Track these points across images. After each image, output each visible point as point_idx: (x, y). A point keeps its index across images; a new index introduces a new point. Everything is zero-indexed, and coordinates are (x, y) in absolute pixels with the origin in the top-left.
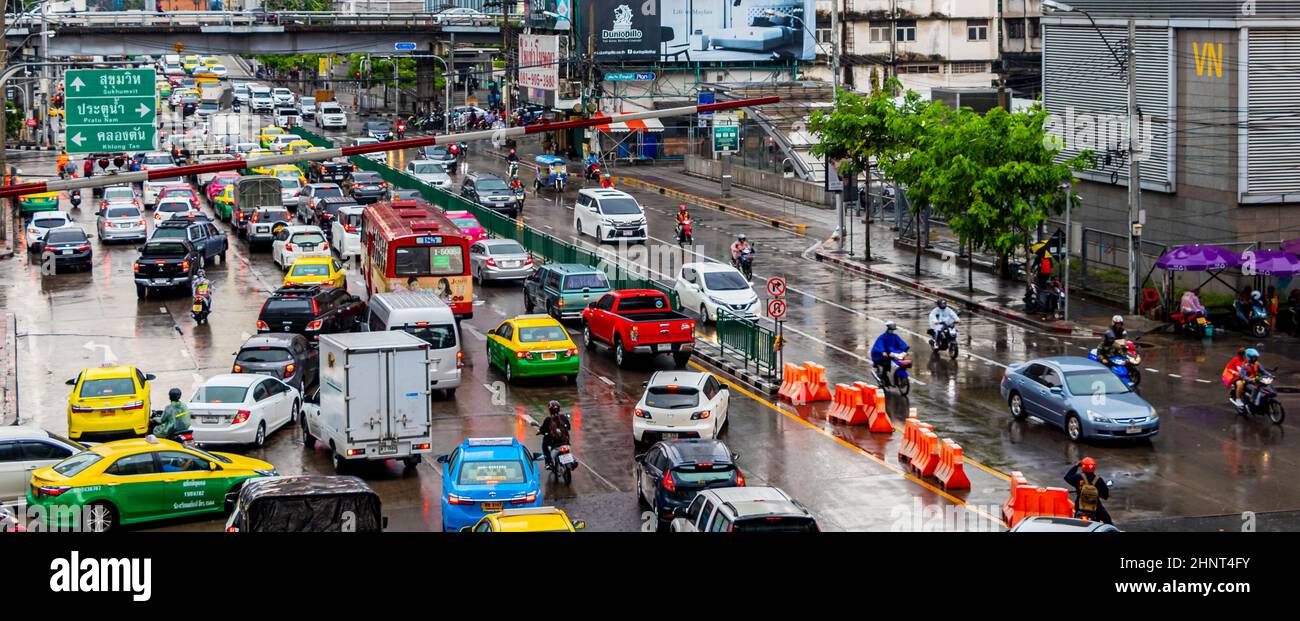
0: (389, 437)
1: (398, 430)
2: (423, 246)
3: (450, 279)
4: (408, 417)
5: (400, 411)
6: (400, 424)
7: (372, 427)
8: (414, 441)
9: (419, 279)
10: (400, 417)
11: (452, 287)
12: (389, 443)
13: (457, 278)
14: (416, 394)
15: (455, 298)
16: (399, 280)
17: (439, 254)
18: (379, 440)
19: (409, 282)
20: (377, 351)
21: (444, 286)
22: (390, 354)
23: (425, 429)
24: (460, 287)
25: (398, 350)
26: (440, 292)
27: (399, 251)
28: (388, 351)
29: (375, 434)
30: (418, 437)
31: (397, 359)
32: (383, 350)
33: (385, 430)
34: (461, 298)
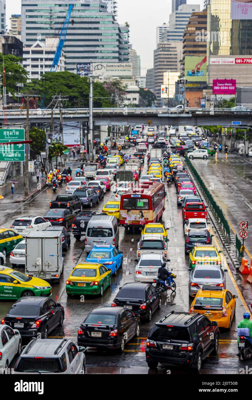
0: (42, 271)
1: (46, 269)
2: (134, 198)
3: (143, 211)
4: (50, 264)
5: (47, 262)
6: (47, 267)
7: (36, 267)
8: (52, 274)
9: (131, 211)
10: (47, 264)
11: (144, 214)
12: (42, 273)
13: (146, 211)
14: (53, 255)
15: (145, 219)
16: (124, 211)
17: (140, 201)
18: (38, 272)
19: (128, 212)
20: (38, 238)
21: (141, 214)
22: (43, 239)
23: (57, 269)
24: (147, 214)
25: (46, 238)
26: (139, 216)
27: (124, 200)
28: (42, 238)
29: (37, 270)
30: (54, 272)
31: (45, 241)
32: (40, 238)
33: (41, 268)
34: (148, 219)
